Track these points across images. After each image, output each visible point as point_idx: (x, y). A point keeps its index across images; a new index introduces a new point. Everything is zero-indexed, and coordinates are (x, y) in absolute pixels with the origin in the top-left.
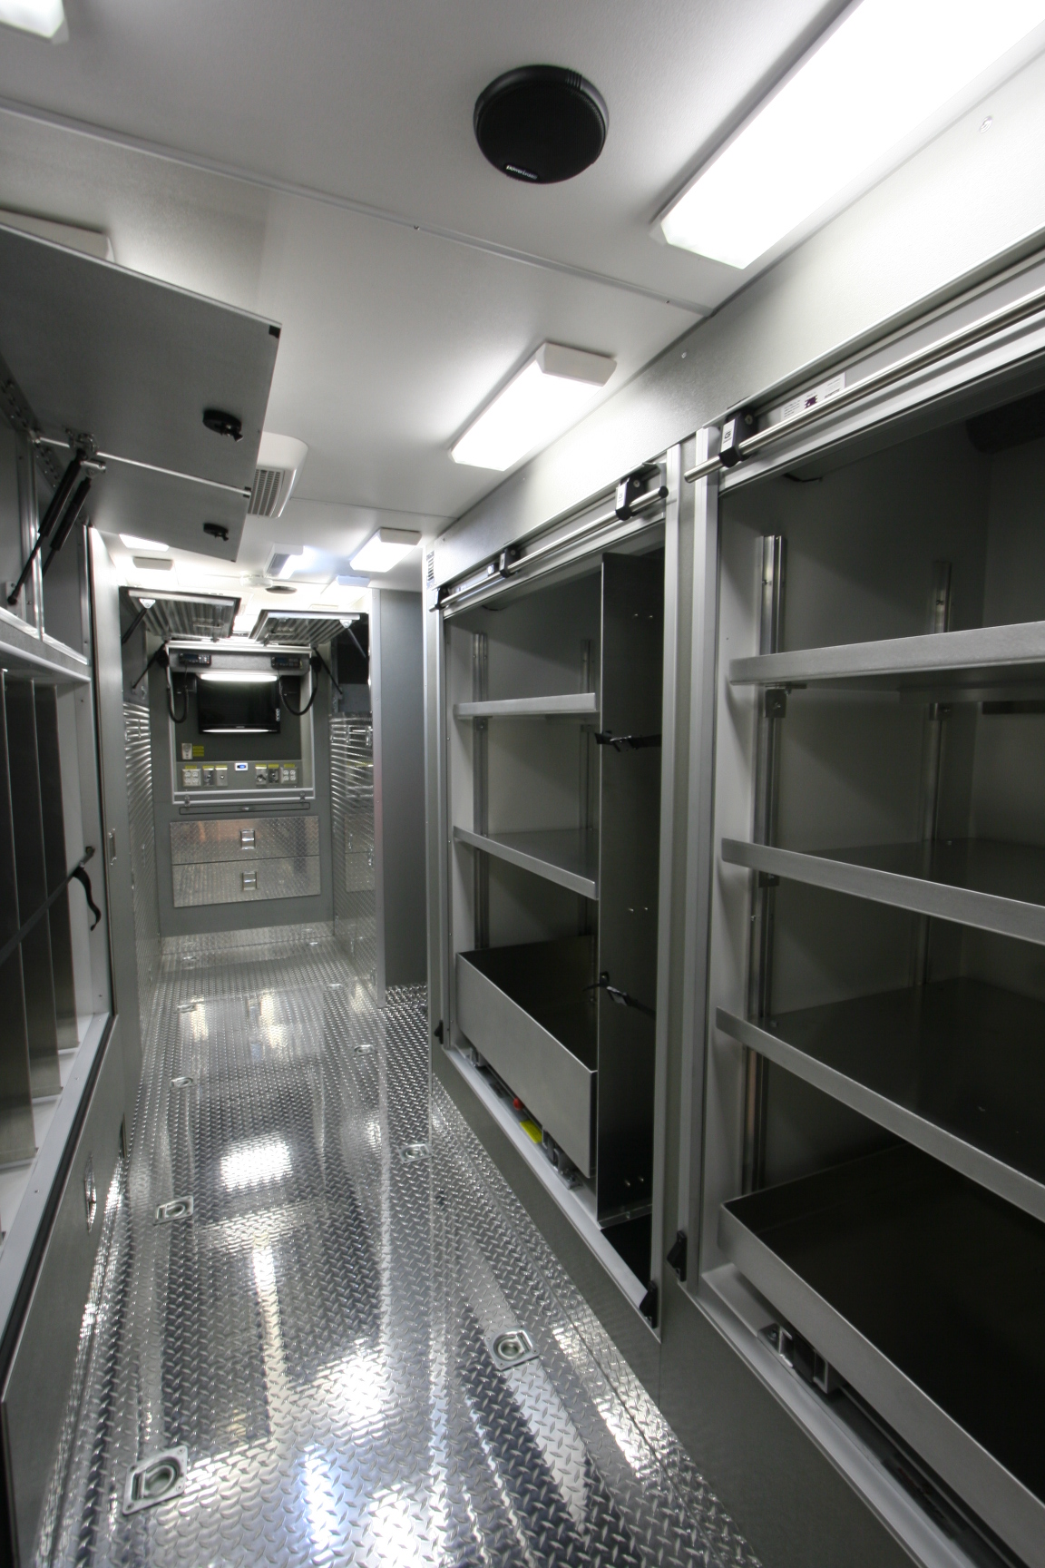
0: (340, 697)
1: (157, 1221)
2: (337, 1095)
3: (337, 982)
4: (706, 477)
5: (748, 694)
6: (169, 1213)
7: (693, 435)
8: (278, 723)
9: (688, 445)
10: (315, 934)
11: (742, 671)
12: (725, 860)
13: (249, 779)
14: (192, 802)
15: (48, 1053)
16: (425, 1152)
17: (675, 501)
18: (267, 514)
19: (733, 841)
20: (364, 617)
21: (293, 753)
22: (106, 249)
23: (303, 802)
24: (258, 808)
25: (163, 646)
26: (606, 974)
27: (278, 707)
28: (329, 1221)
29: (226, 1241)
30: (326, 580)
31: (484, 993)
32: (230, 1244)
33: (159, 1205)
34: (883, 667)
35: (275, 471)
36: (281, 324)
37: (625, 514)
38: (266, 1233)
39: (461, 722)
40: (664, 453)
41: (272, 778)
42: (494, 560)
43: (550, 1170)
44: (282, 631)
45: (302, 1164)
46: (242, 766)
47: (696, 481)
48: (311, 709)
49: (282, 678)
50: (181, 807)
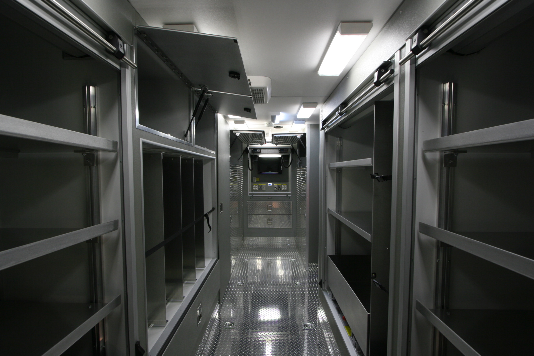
0: (300, 162)
1: (224, 327)
2: (295, 297)
3: (294, 258)
4: (409, 61)
5: (436, 156)
6: (228, 325)
7: (404, 45)
8: (282, 170)
9: (403, 50)
10: (289, 241)
11: (430, 146)
12: (421, 232)
13: (272, 189)
14: (254, 195)
15: (191, 268)
16: (312, 327)
17: (398, 74)
18: (263, 103)
19: (424, 224)
20: (305, 134)
21: (286, 180)
22: (193, 29)
23: (287, 197)
24: (273, 198)
25: (247, 147)
26: (375, 274)
27: (282, 165)
28: (291, 340)
29: (259, 337)
30: (291, 123)
31: (335, 271)
32: (259, 339)
33: (226, 322)
34: (498, 140)
35: (261, 88)
36: (237, 38)
37: (378, 84)
38: (270, 338)
39: (332, 170)
40: (393, 56)
41: (279, 188)
42: (337, 110)
43: (354, 349)
44: (280, 141)
45: (284, 318)
46: (270, 184)
47: (406, 63)
48: (291, 165)
49: (283, 156)
50: (251, 196)
